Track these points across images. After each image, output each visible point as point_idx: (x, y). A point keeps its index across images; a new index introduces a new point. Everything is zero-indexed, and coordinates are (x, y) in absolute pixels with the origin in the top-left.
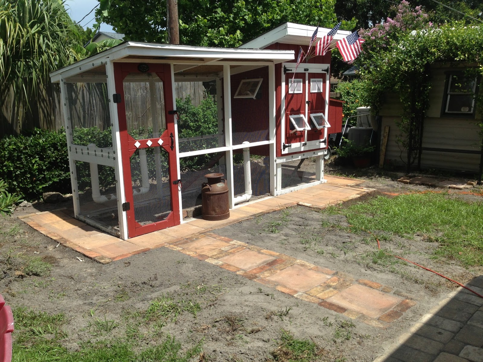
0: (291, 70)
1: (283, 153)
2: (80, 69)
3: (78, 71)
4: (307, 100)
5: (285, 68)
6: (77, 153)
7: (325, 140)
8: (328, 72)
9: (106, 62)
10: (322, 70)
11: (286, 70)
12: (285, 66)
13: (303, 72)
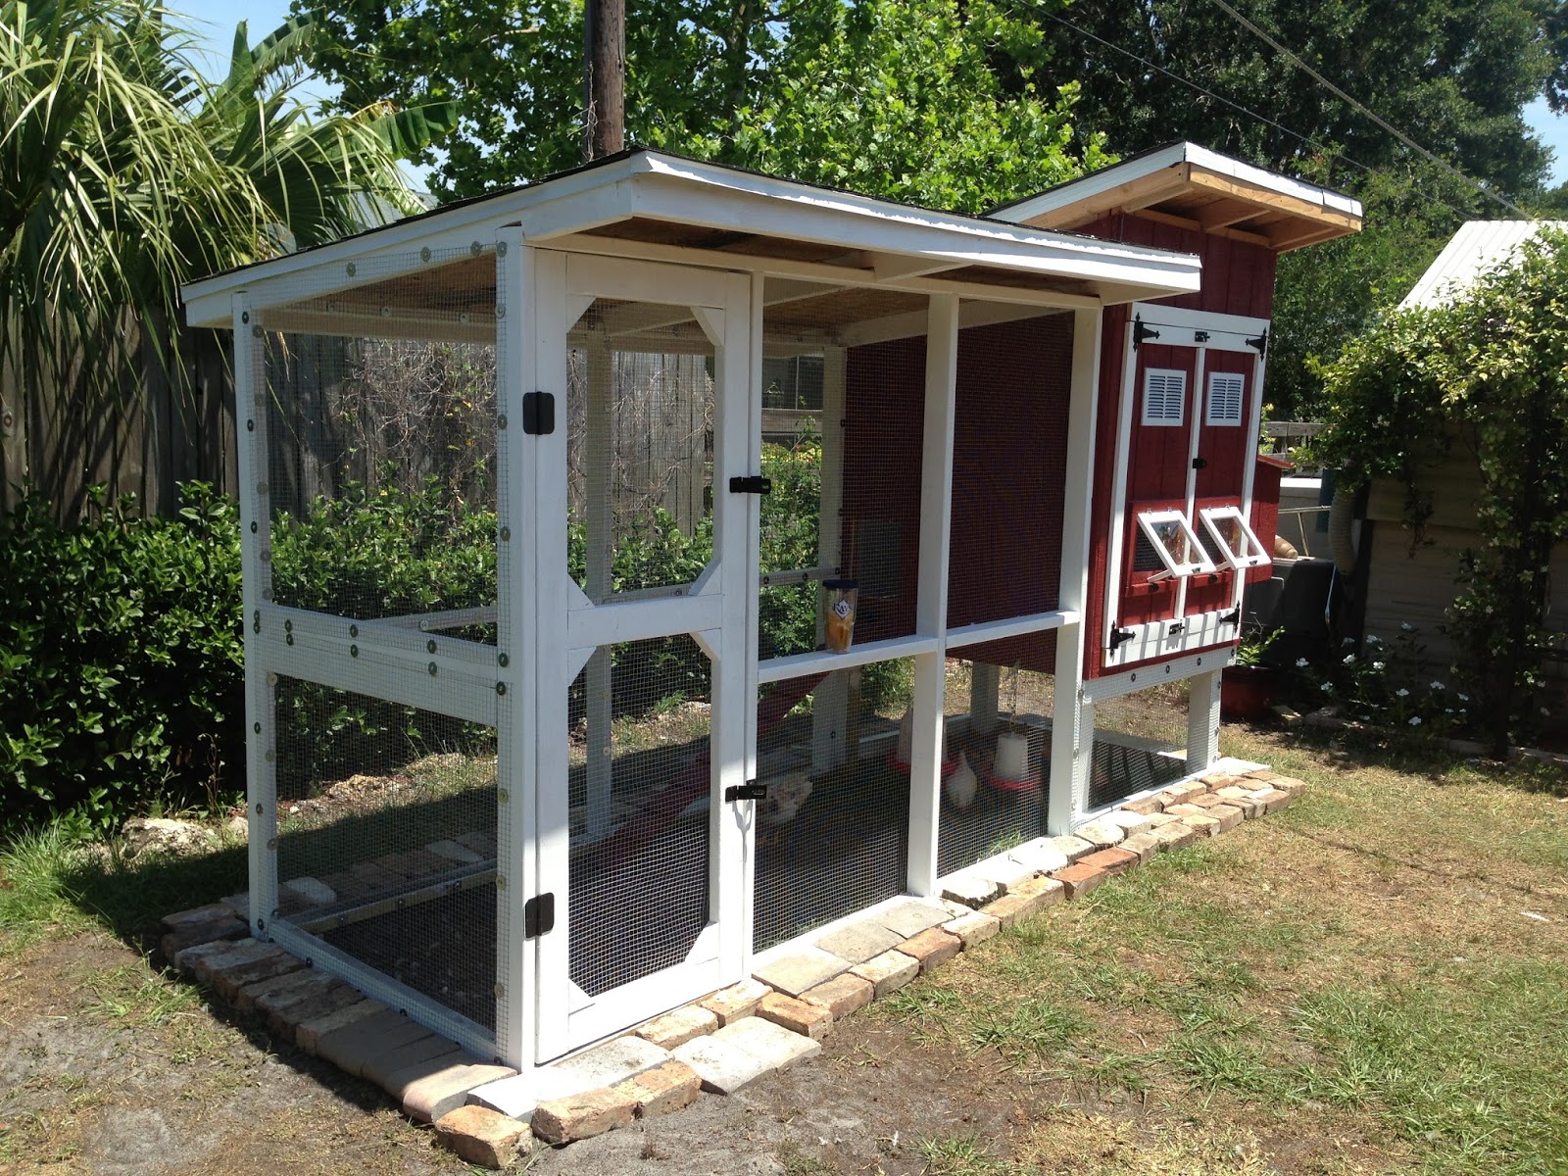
0: (1157, 335)
1: (1109, 663)
2: (351, 270)
3: (340, 282)
4: (1194, 453)
5: (1139, 325)
6: (291, 643)
7: (1237, 610)
8: (1262, 352)
9: (504, 244)
10: (1248, 342)
11: (1141, 331)
12: (1138, 317)
13: (1192, 343)
